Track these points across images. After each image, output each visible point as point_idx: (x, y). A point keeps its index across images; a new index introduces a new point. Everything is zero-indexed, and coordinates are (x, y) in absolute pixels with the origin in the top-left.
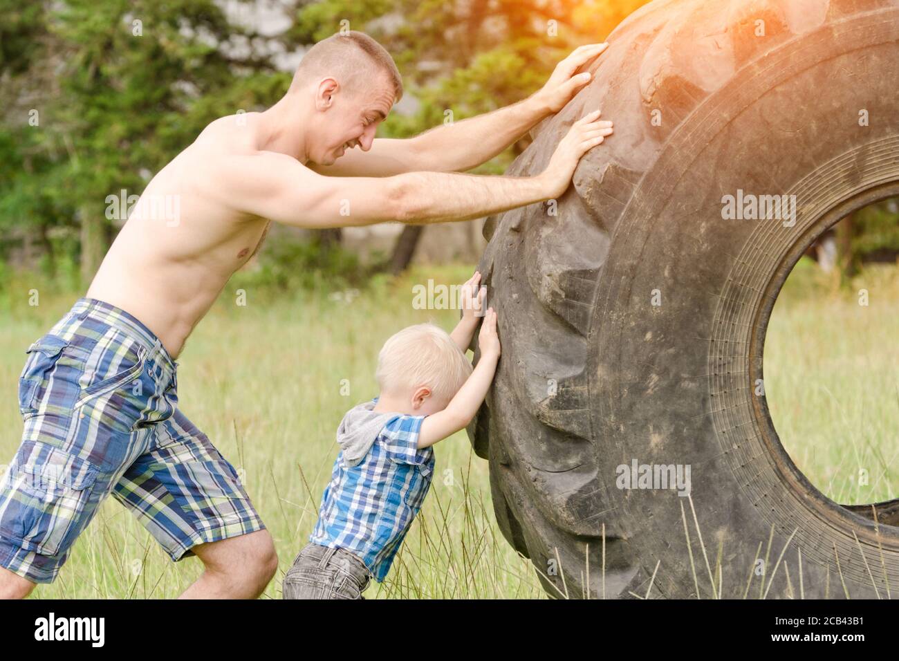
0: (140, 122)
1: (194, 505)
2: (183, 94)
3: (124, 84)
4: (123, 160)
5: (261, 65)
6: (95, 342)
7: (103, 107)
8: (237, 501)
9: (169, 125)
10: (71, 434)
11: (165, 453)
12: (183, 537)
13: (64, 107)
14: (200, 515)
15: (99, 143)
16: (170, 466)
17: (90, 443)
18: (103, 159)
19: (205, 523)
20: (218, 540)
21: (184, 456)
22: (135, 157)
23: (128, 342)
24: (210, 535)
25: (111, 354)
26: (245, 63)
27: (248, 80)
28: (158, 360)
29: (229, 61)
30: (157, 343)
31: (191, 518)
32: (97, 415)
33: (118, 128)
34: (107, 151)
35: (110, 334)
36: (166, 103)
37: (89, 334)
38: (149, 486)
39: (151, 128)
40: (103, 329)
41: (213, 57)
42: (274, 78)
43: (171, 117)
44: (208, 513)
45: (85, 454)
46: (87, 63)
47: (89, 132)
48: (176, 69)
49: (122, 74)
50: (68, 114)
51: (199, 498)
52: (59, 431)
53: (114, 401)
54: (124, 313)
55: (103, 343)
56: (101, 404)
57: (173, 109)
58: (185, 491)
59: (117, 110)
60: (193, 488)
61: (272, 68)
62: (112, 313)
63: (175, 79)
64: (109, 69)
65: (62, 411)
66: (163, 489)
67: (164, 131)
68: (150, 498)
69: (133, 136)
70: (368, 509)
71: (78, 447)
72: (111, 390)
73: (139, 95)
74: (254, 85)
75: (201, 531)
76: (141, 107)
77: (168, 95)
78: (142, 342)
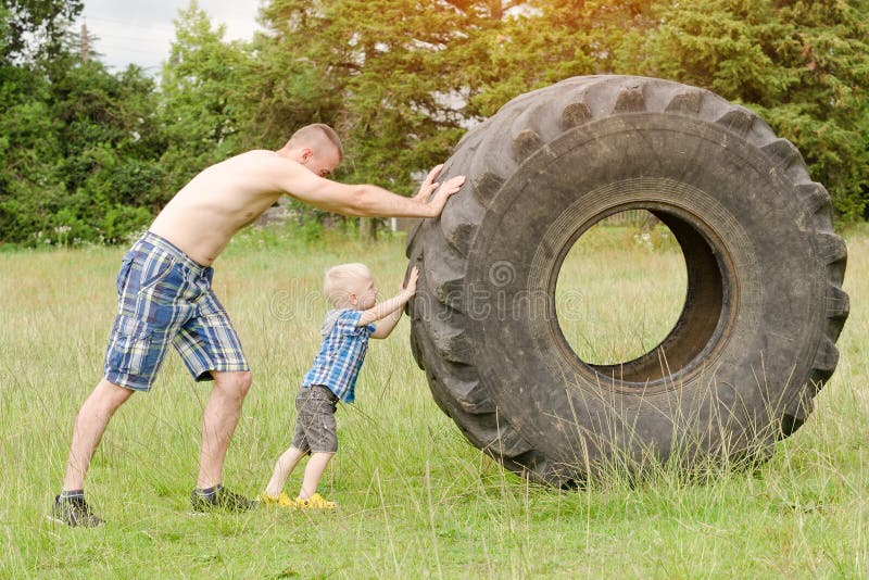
0: (390, 154)
1: (215, 350)
2: (413, 139)
3: (382, 135)
4: (381, 173)
5: (452, 125)
6: (147, 255)
7: (371, 146)
8: (238, 354)
9: (404, 155)
10: (136, 309)
11: (205, 320)
12: (206, 364)
13: (352, 146)
14: (217, 356)
15: (369, 165)
16: (205, 327)
17: (146, 313)
18: (371, 173)
19: (219, 361)
20: (224, 371)
21: (215, 323)
22: (387, 171)
23: (165, 254)
24: (220, 368)
25: (155, 261)
26: (443, 124)
27: (445, 132)
28: (185, 264)
29: (436, 123)
30: (183, 255)
31: (212, 357)
32: (149, 297)
33: (379, 157)
34: (373, 167)
35: (155, 250)
36: (403, 144)
37: (145, 251)
38: (194, 335)
39: (396, 156)
40: (151, 247)
41: (427, 121)
42: (458, 131)
43: (406, 151)
44: (221, 356)
45: (144, 319)
46: (364, 123)
47: (363, 159)
48: (409, 127)
49: (381, 129)
50: (354, 149)
51: (218, 347)
52: (130, 308)
53: (158, 288)
54: (163, 239)
55: (151, 255)
56: (151, 291)
57: (407, 147)
58: (211, 342)
59: (378, 147)
60: (216, 342)
61: (458, 127)
62: (157, 239)
63: (409, 132)
64: (375, 127)
65: (132, 297)
66: (200, 338)
67: (402, 158)
68: (194, 341)
69: (386, 161)
70: (328, 359)
71: (141, 316)
72: (155, 283)
73: (389, 140)
74: (447, 135)
75: (215, 364)
76: (390, 146)
77: (404, 140)
78: (172, 254)
